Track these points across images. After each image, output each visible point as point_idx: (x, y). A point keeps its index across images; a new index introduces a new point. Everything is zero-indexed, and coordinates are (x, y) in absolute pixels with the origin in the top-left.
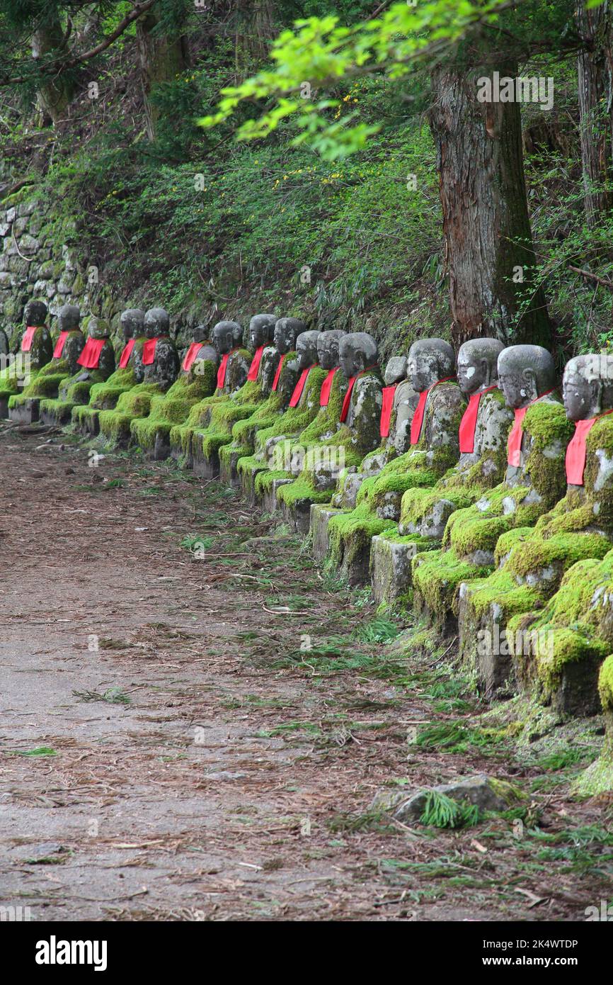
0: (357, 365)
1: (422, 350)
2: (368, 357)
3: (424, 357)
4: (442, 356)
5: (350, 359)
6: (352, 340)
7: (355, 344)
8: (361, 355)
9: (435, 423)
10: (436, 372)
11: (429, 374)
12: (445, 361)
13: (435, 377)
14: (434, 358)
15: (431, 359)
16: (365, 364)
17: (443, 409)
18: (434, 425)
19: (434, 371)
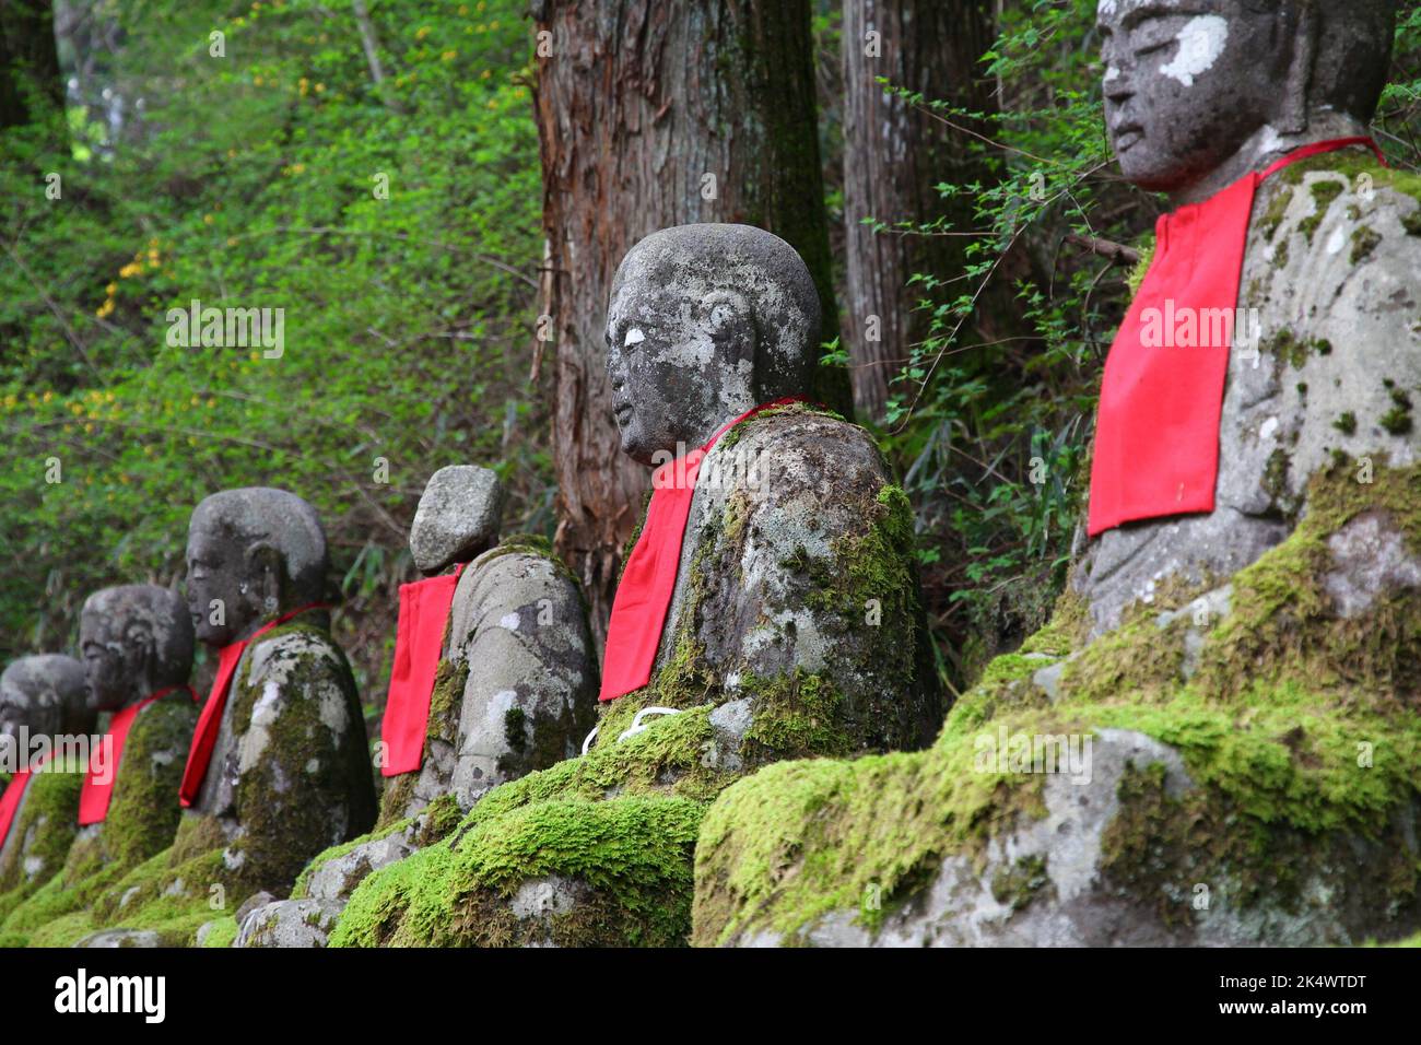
0: (253, 597)
1: (682, 260)
2: (294, 569)
3: (693, 293)
4: (772, 293)
5: (226, 573)
6: (240, 507)
7: (251, 522)
8: (269, 561)
9: (756, 570)
10: (745, 366)
11: (712, 372)
12: (783, 319)
13: (741, 388)
14: (738, 300)
15: (721, 304)
16: (281, 596)
17: (798, 507)
18: (751, 579)
19: (733, 357)
